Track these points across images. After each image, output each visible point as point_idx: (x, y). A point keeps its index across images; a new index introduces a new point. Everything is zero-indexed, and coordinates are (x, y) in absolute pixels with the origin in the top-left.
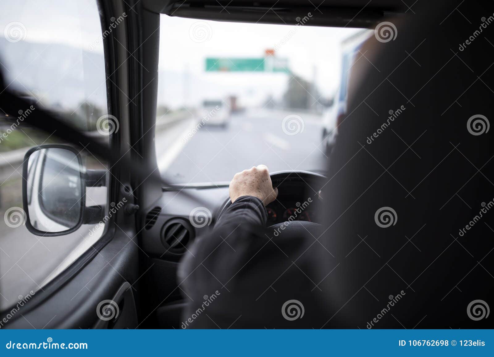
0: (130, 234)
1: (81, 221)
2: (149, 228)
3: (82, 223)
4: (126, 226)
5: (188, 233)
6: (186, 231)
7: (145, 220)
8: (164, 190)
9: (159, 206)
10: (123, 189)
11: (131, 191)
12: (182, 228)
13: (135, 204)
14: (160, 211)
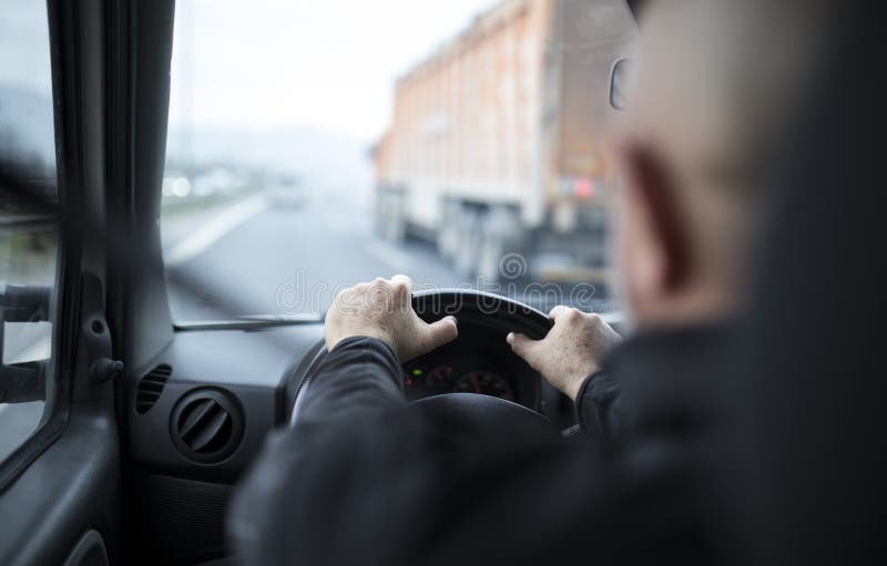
0: (102, 423)
2: (143, 409)
4: (93, 405)
5: (229, 419)
6: (225, 415)
7: (135, 392)
8: (177, 329)
9: (168, 362)
10: (88, 327)
11: (107, 332)
12: (216, 410)
13: (115, 358)
14: (169, 374)
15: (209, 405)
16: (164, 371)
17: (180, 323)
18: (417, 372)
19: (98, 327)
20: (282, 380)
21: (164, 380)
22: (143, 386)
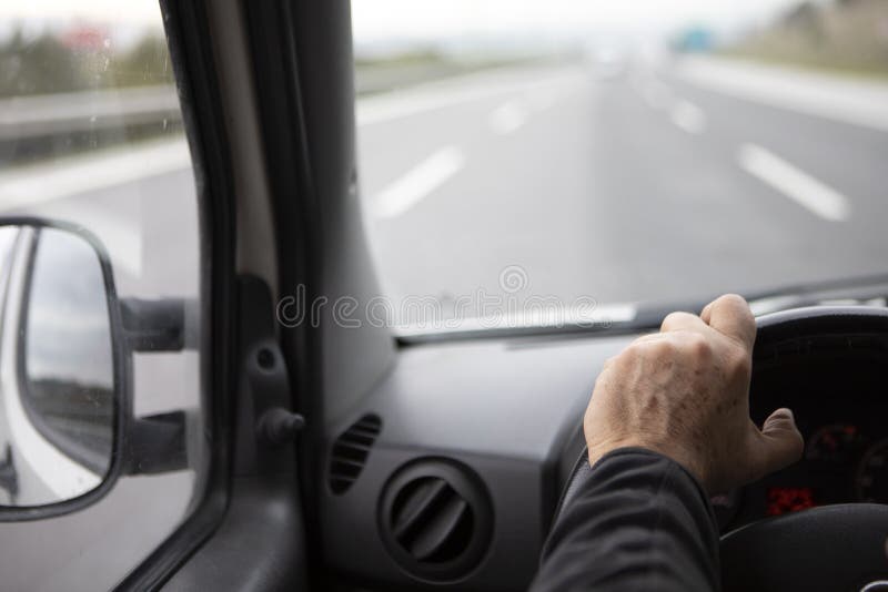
0: (279, 511)
1: (117, 465)
2: (341, 487)
3: (120, 474)
4: (266, 479)
5: (468, 512)
6: (461, 506)
7: (328, 460)
10: (252, 363)
11: (280, 364)
12: (448, 495)
13: (295, 410)
14: (376, 432)
15: (436, 488)
16: (370, 425)
19: (266, 359)
20: (553, 449)
21: (369, 442)
22: (340, 450)
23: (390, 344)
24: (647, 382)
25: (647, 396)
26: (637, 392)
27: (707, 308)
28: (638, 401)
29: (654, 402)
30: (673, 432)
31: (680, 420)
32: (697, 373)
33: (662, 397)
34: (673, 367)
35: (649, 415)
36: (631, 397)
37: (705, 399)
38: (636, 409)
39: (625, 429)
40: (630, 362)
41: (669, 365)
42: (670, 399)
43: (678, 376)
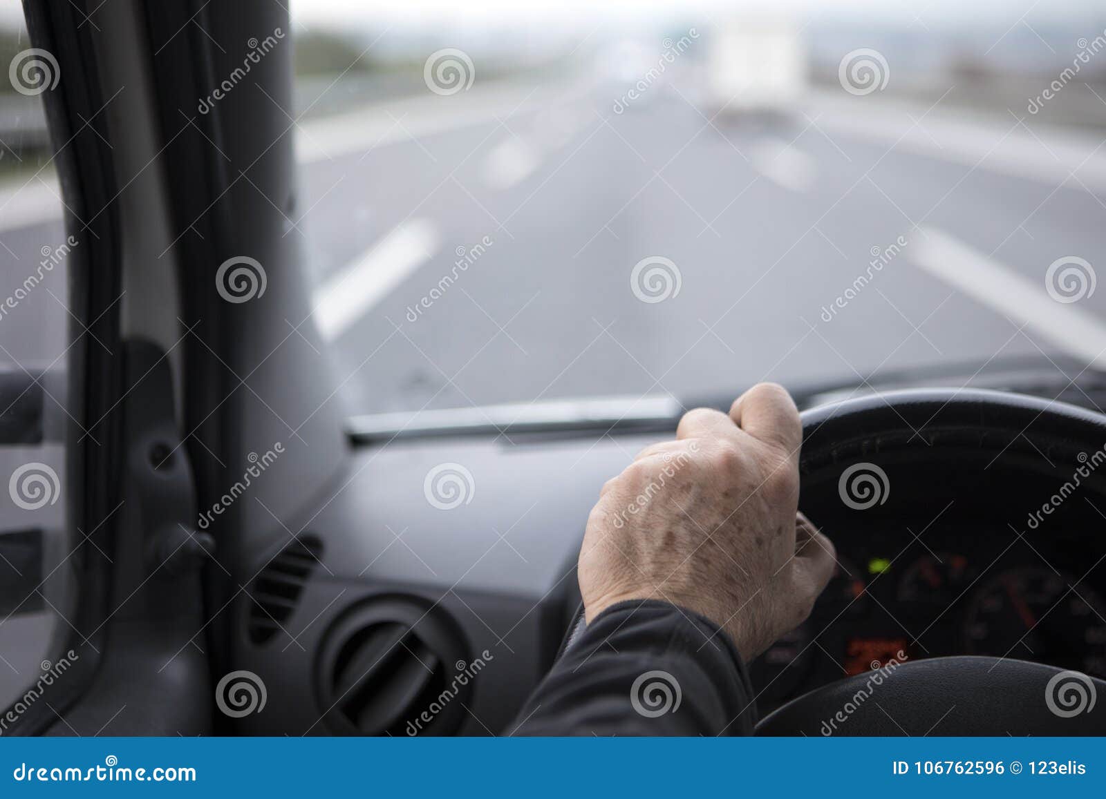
0: (176, 669)
2: (263, 636)
4: (158, 628)
5: (438, 671)
6: (430, 662)
7: (247, 598)
8: (358, 442)
9: (321, 532)
10: (140, 456)
11: (182, 467)
14: (315, 558)
15: (395, 638)
16: (307, 550)
17: (365, 424)
18: (879, 566)
19: (162, 456)
21: (303, 574)
22: (264, 585)
23: (339, 443)
24: (660, 511)
25: (660, 531)
26: (647, 526)
27: (737, 403)
28: (649, 539)
29: (670, 538)
30: (698, 578)
31: (707, 562)
32: (726, 495)
33: (681, 531)
34: (694, 490)
35: (665, 557)
36: (639, 535)
37: (740, 529)
38: (646, 551)
39: (632, 578)
40: (634, 485)
41: (687, 488)
42: (693, 533)
43: (701, 500)
